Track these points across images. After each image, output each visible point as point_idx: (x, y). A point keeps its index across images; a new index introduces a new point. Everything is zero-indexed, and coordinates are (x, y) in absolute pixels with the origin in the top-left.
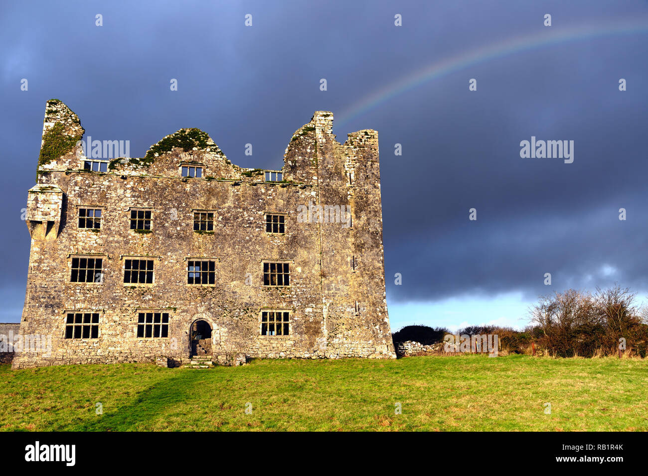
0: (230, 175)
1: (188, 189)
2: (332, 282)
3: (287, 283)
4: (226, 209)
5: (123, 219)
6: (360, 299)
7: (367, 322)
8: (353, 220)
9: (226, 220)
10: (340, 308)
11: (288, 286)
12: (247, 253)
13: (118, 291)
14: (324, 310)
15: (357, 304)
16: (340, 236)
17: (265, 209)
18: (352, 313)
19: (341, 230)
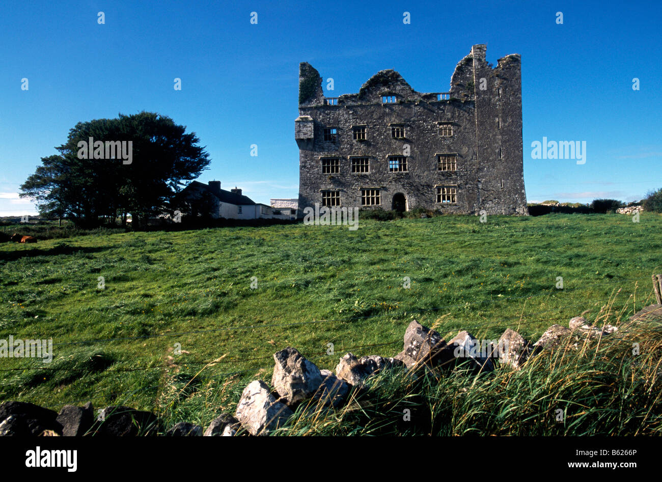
0: (414, 99)
1: (387, 110)
4: (412, 122)
5: (349, 134)
8: (500, 123)
9: (412, 129)
10: (490, 184)
11: (454, 171)
12: (426, 150)
13: (349, 178)
14: (479, 186)
17: (438, 120)
19: (492, 131)
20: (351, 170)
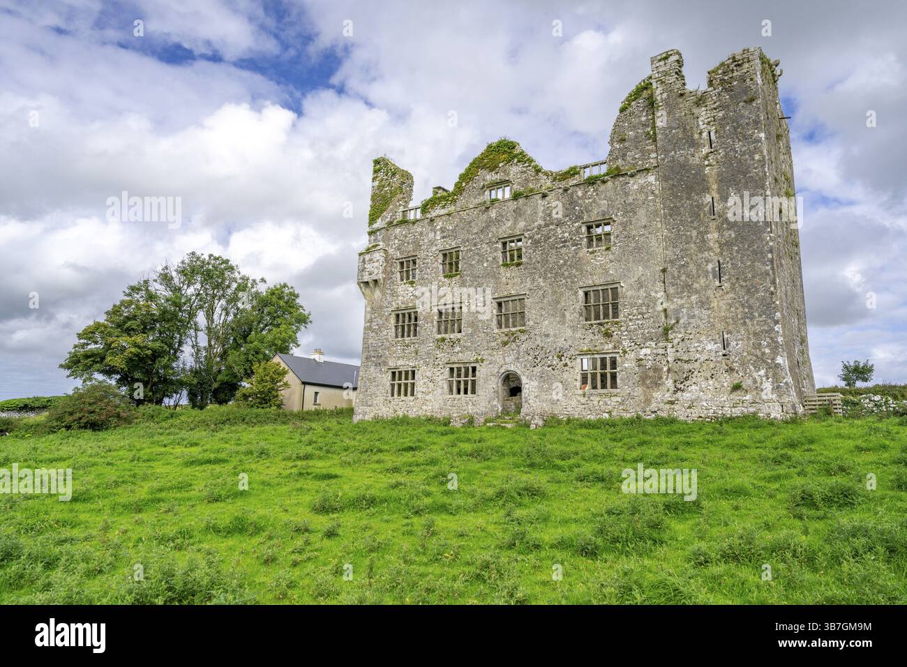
0: (539, 185)
1: (494, 215)
2: (682, 306)
3: (616, 315)
4: (536, 229)
5: (434, 266)
6: (730, 328)
7: (743, 364)
8: (716, 204)
9: (536, 243)
10: (696, 345)
11: (616, 320)
12: (561, 281)
13: (431, 345)
14: (668, 350)
15: (726, 336)
16: (694, 233)
17: (583, 218)
18: (716, 352)
19: (696, 224)
20: (435, 330)
